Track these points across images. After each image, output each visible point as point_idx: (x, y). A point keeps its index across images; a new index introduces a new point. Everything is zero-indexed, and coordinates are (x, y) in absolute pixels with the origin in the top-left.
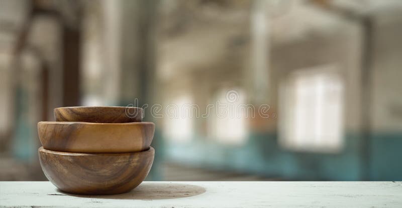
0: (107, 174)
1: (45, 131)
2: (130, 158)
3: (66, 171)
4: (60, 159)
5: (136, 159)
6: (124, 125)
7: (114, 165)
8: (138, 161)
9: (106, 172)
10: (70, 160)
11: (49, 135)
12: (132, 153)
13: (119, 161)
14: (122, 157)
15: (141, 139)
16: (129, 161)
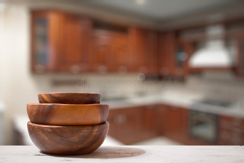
0: (76, 141)
1: (32, 110)
2: (92, 129)
3: (46, 138)
4: (42, 130)
5: (96, 129)
6: (87, 106)
7: (81, 134)
8: (97, 131)
9: (75, 139)
10: (49, 131)
11: (35, 113)
12: (93, 125)
13: (84, 131)
14: (86, 128)
15: (100, 115)
16: (91, 132)
